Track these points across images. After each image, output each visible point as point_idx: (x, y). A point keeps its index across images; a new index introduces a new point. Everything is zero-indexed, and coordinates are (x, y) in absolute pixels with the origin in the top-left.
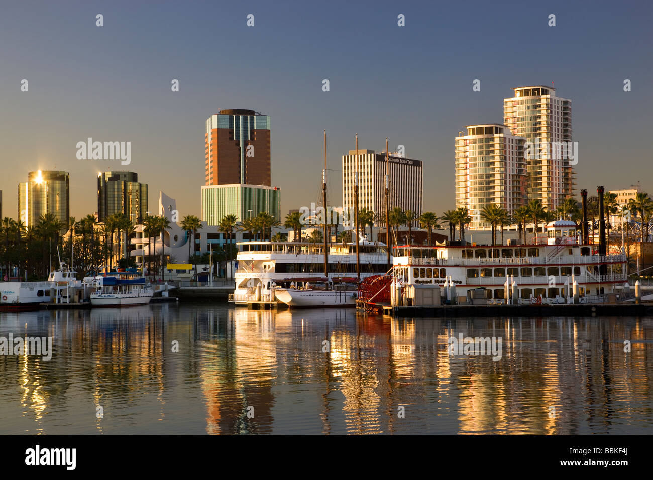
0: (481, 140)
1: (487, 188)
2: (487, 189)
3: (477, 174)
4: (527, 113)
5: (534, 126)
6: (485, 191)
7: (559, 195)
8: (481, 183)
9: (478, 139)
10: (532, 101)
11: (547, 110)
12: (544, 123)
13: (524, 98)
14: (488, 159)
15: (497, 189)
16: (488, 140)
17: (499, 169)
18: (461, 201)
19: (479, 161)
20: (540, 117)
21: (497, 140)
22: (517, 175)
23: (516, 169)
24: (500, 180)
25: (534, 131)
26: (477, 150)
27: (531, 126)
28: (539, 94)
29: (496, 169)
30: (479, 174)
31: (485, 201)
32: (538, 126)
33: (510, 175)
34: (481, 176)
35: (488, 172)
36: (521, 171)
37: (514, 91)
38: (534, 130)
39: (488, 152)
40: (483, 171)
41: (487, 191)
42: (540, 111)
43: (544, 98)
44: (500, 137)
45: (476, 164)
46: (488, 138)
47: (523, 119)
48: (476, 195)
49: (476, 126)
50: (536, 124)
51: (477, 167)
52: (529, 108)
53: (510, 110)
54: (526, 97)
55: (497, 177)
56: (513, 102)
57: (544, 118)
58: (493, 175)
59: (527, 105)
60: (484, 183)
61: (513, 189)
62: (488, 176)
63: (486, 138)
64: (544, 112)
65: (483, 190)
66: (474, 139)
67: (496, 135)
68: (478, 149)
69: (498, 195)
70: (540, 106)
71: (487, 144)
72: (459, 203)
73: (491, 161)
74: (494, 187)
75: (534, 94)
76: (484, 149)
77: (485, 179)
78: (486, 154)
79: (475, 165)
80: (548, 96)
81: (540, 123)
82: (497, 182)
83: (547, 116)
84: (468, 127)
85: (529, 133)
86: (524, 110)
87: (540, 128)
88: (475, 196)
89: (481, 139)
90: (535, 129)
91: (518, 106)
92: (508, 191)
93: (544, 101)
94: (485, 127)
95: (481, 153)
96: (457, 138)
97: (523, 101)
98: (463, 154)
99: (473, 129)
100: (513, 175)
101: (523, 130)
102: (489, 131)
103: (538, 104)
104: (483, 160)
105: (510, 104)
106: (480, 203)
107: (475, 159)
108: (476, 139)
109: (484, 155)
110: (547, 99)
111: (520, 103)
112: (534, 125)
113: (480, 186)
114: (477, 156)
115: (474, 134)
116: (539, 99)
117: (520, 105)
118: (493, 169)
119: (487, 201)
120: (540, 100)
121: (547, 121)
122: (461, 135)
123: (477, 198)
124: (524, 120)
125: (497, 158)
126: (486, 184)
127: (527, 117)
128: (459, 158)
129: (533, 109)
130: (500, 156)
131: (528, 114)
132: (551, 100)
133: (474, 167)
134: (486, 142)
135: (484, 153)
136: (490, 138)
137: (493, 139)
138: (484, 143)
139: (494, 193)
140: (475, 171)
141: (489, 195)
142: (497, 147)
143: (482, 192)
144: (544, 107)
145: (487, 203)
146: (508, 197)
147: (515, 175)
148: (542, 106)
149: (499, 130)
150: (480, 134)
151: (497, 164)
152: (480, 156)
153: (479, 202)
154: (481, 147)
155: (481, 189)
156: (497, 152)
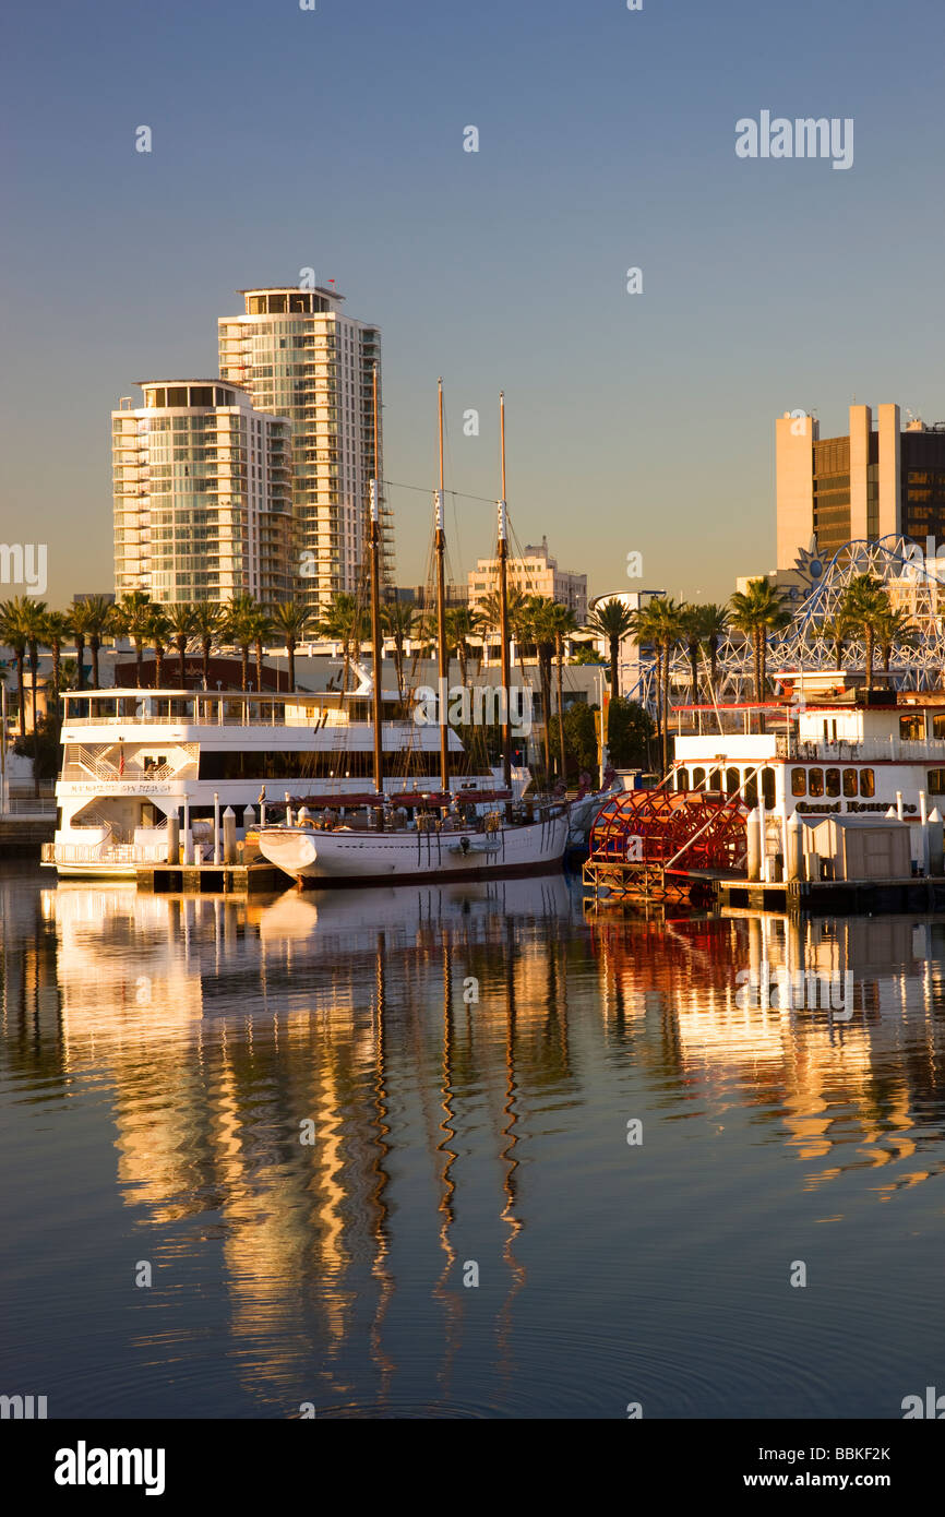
0: (181, 422)
1: (198, 548)
2: (197, 550)
3: (173, 509)
4: (279, 356)
5: (298, 392)
6: (193, 555)
7: (356, 567)
8: (182, 534)
9: (175, 418)
10: (292, 326)
11: (328, 351)
12: (321, 385)
13: (268, 317)
14: (201, 471)
15: (225, 549)
16: (200, 422)
17: (228, 498)
18: (127, 579)
19: (177, 477)
20: (311, 368)
21: (223, 424)
22: (269, 515)
23: (269, 500)
24: (233, 526)
25: (296, 404)
26: (172, 447)
27: (290, 391)
28: (307, 310)
29: (221, 499)
30: (179, 508)
31: (192, 579)
32: (307, 391)
33: (254, 513)
34: (183, 516)
35: (199, 506)
36: (278, 504)
37: (243, 299)
38: (296, 399)
39: (202, 454)
40: (188, 503)
41: (198, 555)
42: (311, 353)
43: (321, 320)
44: (231, 416)
45: (170, 486)
46: (201, 417)
47: (268, 372)
48: (167, 565)
49: (165, 385)
50: (302, 385)
51: (171, 493)
52: (283, 344)
53: (233, 346)
54: (276, 315)
55: (225, 518)
56: (241, 325)
57: (321, 371)
58: (215, 513)
59: (278, 335)
60: (191, 533)
61: (261, 550)
62: (201, 516)
63: (194, 418)
64: (321, 357)
65: (188, 553)
66: (162, 418)
67: (220, 410)
68: (175, 444)
69: (226, 565)
70: (311, 339)
71: (197, 431)
72: (124, 585)
73: (209, 476)
74: (215, 545)
75: (295, 308)
76: (190, 445)
77: (192, 523)
78: (195, 459)
79: (166, 486)
80: (331, 316)
81: (312, 382)
82: (225, 532)
83: (328, 365)
84: (144, 387)
85: (285, 407)
86: (272, 349)
87: (312, 396)
88: (165, 568)
89: (181, 418)
90: (300, 399)
91: (254, 337)
92: (251, 556)
93: (320, 328)
94: (192, 388)
95: (180, 455)
96: (115, 414)
97: (269, 324)
98: (132, 457)
99: (160, 392)
100: (260, 515)
101: (268, 400)
102: (202, 397)
103: (306, 334)
104: (187, 474)
105: (233, 332)
106: (180, 587)
107: (166, 470)
108: (168, 418)
109: (191, 461)
110: (328, 321)
111: (260, 331)
112: (296, 388)
113: (179, 541)
114: (171, 462)
115: (160, 403)
116: (309, 322)
117: (260, 336)
118: (215, 497)
119: (197, 582)
120: (311, 325)
121: (328, 379)
122: (125, 408)
123: (173, 572)
124: (271, 375)
125: (225, 470)
126: (196, 535)
127: (278, 367)
128: (121, 467)
129: (295, 346)
130: (231, 464)
131: (281, 360)
132: (338, 324)
133: (164, 490)
134: (194, 427)
135: (190, 455)
136: (207, 417)
137: (213, 420)
138: (190, 430)
139: (215, 560)
140: (167, 502)
141: (204, 566)
142: (224, 440)
143: (187, 556)
144: (320, 342)
145: (200, 586)
146: (251, 571)
147: (265, 514)
148: (317, 340)
149: (226, 397)
150: (179, 405)
151: (224, 486)
152: (178, 462)
153: (178, 583)
154: (180, 440)
155: (182, 549)
156: (224, 455)
